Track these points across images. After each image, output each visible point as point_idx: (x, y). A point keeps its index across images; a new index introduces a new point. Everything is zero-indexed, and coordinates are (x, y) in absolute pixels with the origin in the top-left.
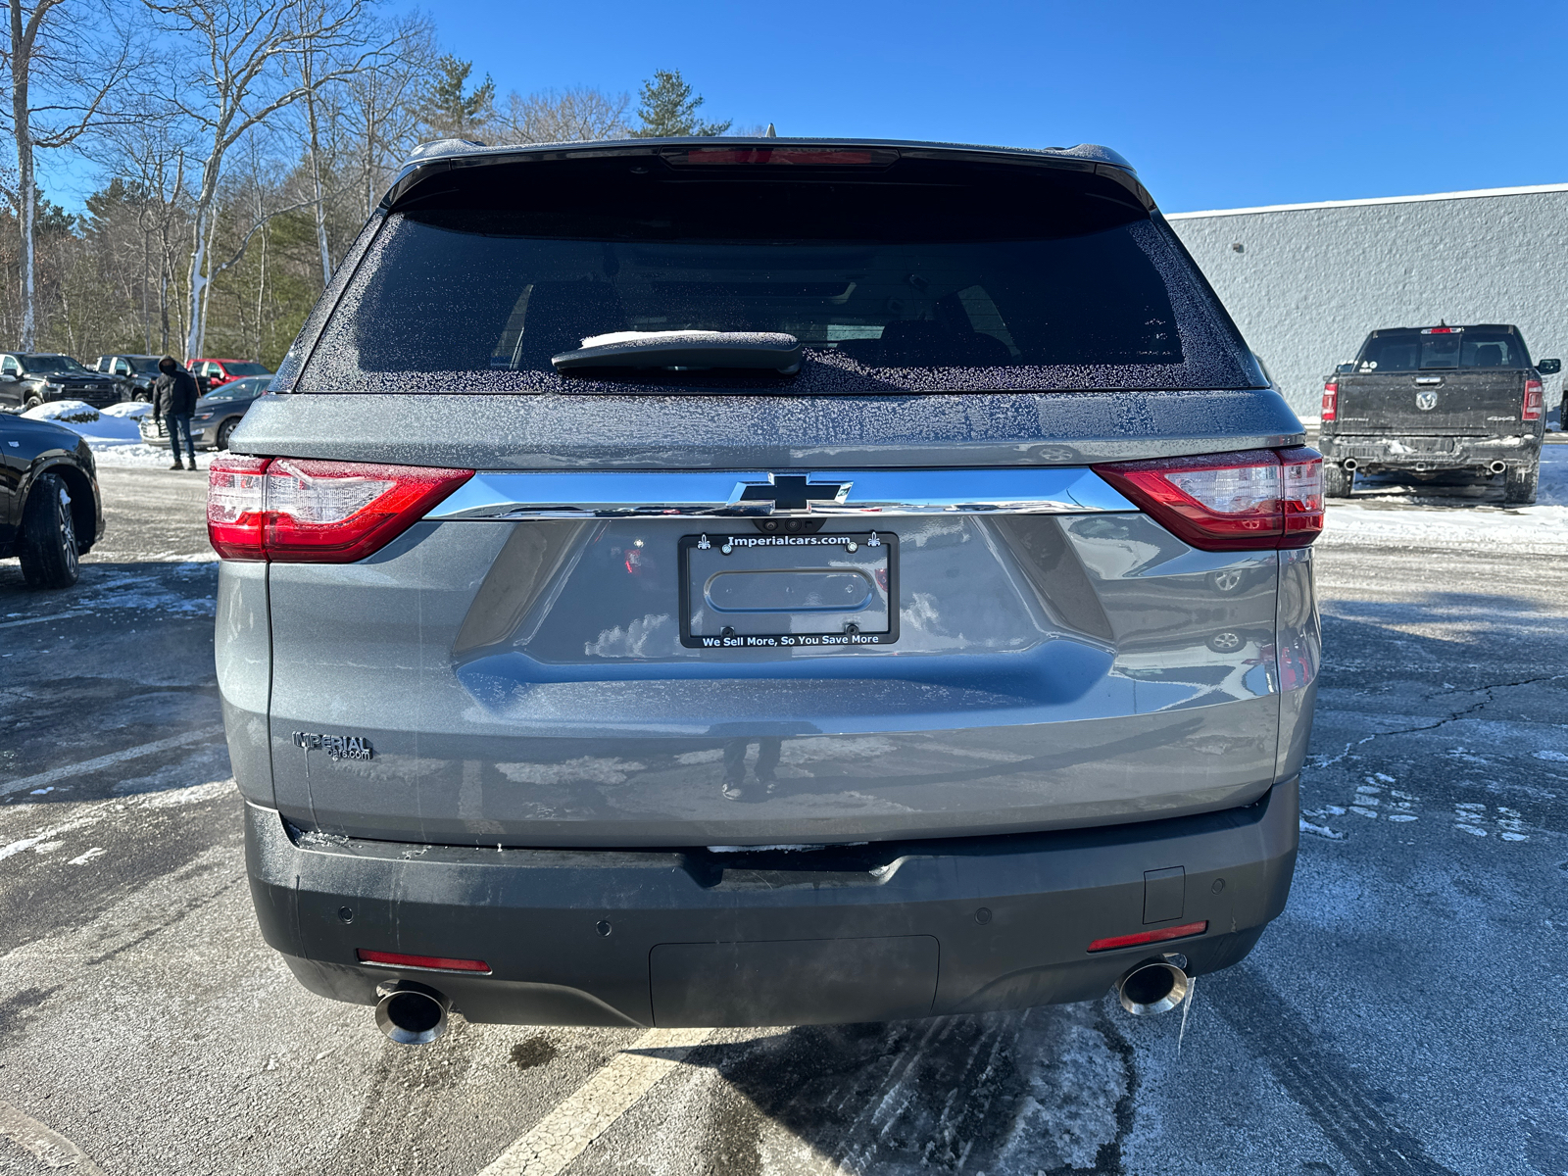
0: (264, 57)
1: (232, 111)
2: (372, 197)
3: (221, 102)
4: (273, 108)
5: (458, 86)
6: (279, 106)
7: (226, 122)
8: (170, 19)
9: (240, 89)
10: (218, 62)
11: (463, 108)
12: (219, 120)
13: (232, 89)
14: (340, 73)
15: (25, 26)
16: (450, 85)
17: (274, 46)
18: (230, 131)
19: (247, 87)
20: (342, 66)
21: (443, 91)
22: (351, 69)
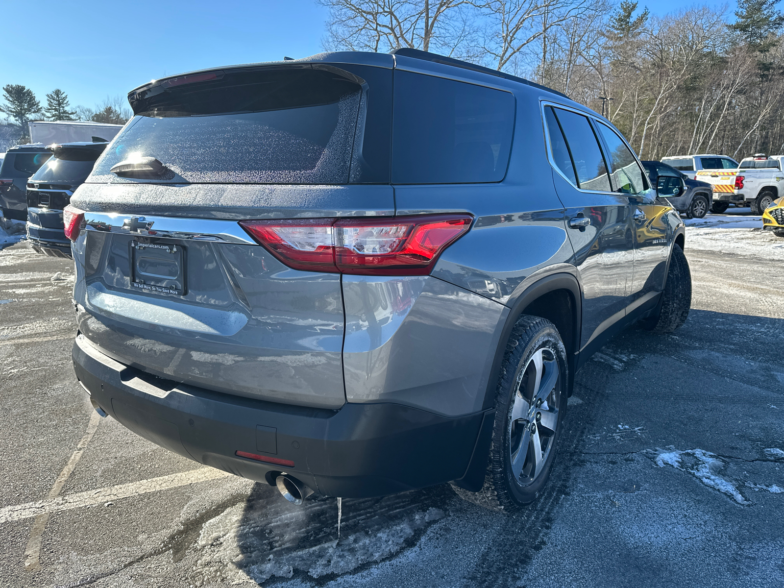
0: (524, 20)
1: (507, 48)
2: (568, 82)
3: (503, 45)
4: (525, 44)
5: (629, 16)
6: (527, 43)
7: (504, 54)
8: (484, 10)
9: (512, 37)
10: (505, 26)
11: (630, 27)
12: (501, 54)
13: (508, 39)
14: (557, 21)
15: (430, 24)
16: (624, 16)
17: (529, 14)
18: (505, 59)
19: (515, 36)
20: (559, 18)
21: (620, 20)
22: (563, 18)
